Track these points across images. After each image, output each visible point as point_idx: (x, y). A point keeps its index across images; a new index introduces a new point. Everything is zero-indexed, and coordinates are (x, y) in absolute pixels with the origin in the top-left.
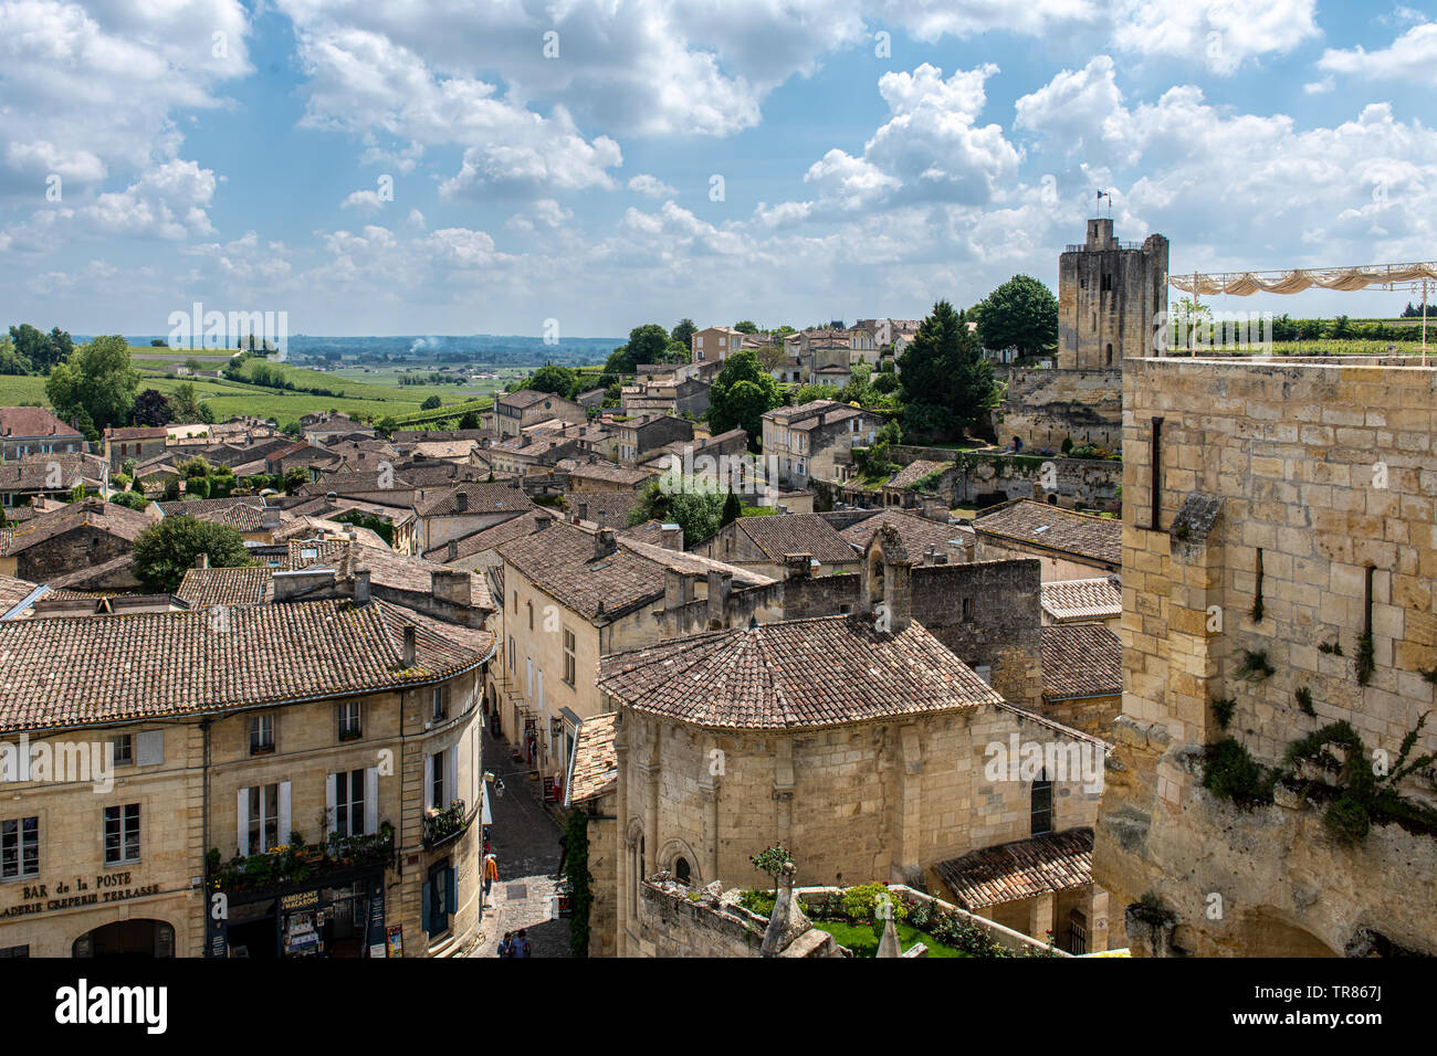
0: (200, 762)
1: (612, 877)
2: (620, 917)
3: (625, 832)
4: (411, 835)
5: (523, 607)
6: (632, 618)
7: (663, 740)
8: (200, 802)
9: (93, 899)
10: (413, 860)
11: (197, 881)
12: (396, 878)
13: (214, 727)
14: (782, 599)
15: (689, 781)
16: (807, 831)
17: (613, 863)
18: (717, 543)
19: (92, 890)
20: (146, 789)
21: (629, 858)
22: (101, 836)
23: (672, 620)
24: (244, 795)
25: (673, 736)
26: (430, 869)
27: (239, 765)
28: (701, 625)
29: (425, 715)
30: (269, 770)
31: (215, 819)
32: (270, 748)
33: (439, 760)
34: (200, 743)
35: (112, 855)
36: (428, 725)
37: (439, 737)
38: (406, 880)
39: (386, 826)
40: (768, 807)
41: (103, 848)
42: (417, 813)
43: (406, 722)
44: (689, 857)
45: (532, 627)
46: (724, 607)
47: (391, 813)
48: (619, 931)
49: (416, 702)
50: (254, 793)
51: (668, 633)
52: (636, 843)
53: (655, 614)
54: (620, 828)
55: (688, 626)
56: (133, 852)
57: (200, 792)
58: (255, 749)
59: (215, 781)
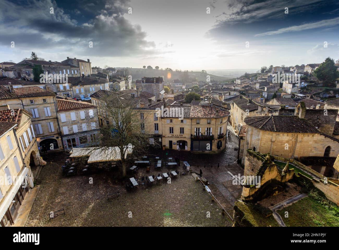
0: (191, 124)
1: (244, 147)
2: (244, 153)
3: (246, 142)
4: (216, 137)
5: (236, 109)
6: (252, 112)
7: (253, 130)
8: (190, 129)
9: (179, 137)
10: (216, 140)
11: (190, 137)
12: (214, 141)
13: (192, 120)
14: (279, 112)
15: (257, 137)
16: (276, 148)
17: (244, 145)
18: (270, 102)
19: (179, 136)
20: (185, 126)
21: (246, 145)
22: (180, 130)
23: (259, 113)
24: (196, 129)
25: (255, 130)
26: (218, 141)
27: (195, 125)
28: (264, 114)
29: (219, 122)
30: (198, 126)
31: (192, 131)
32: (199, 123)
33: (221, 128)
34: (191, 122)
35: (181, 133)
36: (219, 123)
37: (221, 125)
38: (215, 142)
39: (213, 135)
40: (270, 143)
41: (180, 132)
42: (217, 134)
43: (216, 123)
44: (255, 147)
45: (237, 111)
46: (268, 112)
47: (214, 134)
48: (244, 154)
49: (218, 120)
50: (197, 128)
51: (258, 115)
52: (248, 144)
53: (256, 112)
54: (245, 141)
55: (261, 114)
56: (183, 133)
57: (190, 127)
58: (197, 123)
59: (192, 126)
